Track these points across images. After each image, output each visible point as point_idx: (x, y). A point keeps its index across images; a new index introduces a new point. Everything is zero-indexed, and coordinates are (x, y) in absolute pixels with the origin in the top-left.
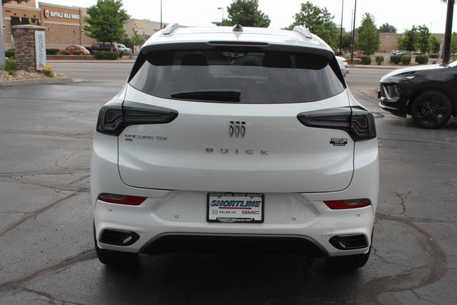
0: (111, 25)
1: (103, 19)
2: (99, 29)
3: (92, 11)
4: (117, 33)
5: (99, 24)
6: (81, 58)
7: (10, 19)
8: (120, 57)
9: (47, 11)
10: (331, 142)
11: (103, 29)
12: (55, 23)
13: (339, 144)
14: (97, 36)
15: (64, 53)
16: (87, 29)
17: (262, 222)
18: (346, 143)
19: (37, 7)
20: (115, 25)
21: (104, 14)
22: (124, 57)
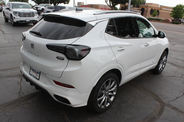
0: (179, 13)
1: (177, 11)
2: (175, 14)
3: (174, 9)
4: (181, 16)
5: (175, 13)
6: (169, 23)
7: (150, 9)
8: (180, 24)
9: (162, 8)
10: (57, 58)
11: (176, 14)
12: (164, 11)
13: (60, 59)
14: (174, 16)
15: (163, 21)
16: (171, 14)
17: (38, 80)
18: (64, 59)
19: (159, 6)
20: (181, 13)
21: (177, 9)
22: (181, 24)
